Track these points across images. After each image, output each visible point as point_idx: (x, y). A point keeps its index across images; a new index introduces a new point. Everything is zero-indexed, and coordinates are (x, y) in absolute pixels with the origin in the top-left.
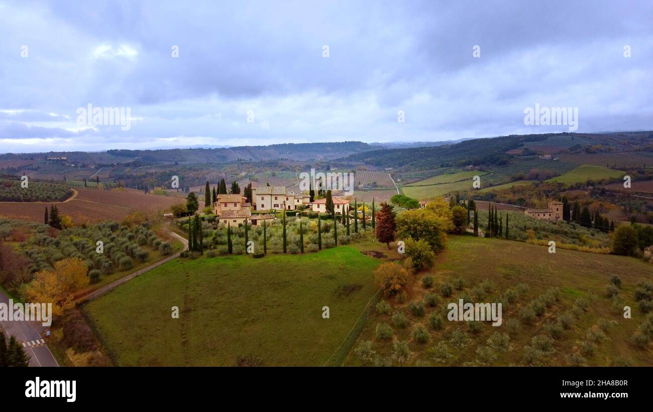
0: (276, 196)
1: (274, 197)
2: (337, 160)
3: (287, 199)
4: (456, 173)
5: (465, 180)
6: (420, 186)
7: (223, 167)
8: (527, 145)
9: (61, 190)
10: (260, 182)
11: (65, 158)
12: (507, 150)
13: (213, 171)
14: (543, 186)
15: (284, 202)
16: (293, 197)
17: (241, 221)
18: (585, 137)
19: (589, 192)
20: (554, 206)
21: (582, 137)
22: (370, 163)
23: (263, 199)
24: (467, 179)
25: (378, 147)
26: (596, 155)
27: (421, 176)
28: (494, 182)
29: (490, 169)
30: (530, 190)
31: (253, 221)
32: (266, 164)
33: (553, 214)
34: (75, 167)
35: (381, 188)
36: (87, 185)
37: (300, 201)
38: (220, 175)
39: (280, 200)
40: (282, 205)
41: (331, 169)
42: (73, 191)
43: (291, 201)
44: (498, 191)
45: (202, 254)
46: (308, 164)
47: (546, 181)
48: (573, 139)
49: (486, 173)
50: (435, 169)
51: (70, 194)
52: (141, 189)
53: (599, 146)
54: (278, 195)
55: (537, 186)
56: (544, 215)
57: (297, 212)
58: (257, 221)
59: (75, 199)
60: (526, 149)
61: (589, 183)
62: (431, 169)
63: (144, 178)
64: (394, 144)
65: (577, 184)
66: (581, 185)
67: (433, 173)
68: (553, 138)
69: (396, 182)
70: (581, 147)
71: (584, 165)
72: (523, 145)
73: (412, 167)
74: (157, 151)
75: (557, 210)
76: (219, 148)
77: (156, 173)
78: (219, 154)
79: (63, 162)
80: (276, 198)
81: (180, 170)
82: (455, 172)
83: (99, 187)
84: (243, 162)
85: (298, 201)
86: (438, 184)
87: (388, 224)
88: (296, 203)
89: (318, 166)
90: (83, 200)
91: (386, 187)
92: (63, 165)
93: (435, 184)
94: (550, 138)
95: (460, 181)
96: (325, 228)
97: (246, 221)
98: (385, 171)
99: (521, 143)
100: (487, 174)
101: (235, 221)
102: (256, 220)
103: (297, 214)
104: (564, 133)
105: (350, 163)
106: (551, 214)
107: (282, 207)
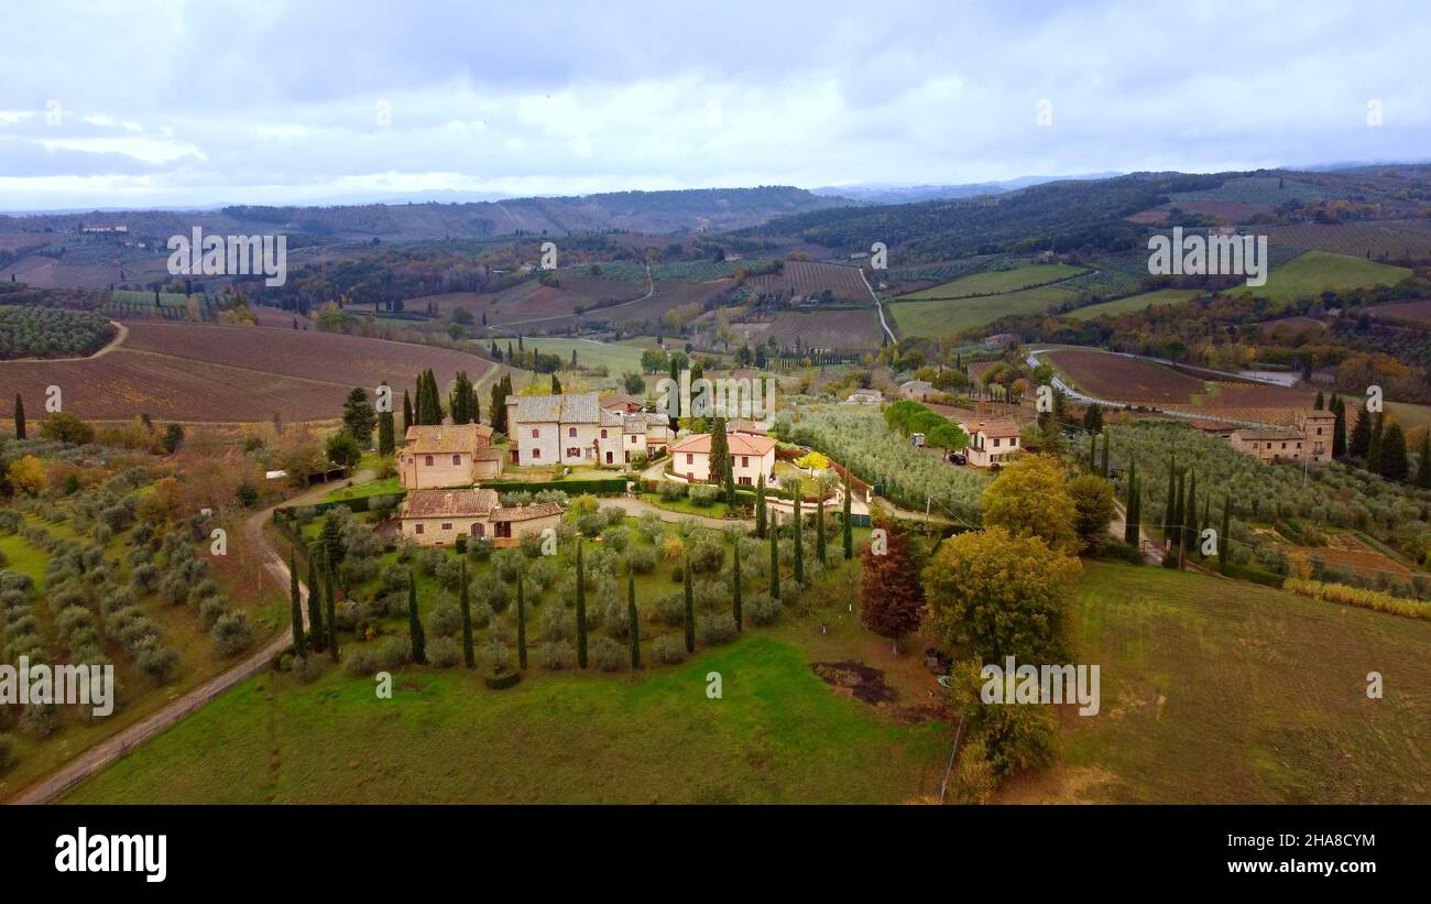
0: (573, 426)
1: (565, 431)
2: (741, 231)
3: (604, 434)
4: (1015, 268)
5: (1035, 286)
6: (932, 299)
7: (481, 249)
8: (1180, 200)
9: (85, 326)
10: (564, 289)
11: (123, 229)
12: (1130, 212)
13: (460, 260)
14: (1220, 307)
15: (596, 442)
16: (620, 430)
17: (463, 527)
18: (1310, 181)
19: (1331, 324)
20: (1312, 422)
21: (1303, 181)
22: (816, 242)
23: (536, 434)
24: (1041, 285)
25: (833, 198)
26: (1338, 226)
27: (933, 275)
28: (1104, 293)
29: (1094, 260)
30: (1188, 317)
31: (498, 525)
32: (578, 243)
33: (1307, 442)
34: (148, 248)
35: (842, 306)
36: (161, 303)
37: (641, 439)
38: (474, 270)
39: (584, 438)
40: (588, 450)
41: (726, 259)
42: (116, 329)
43: (616, 440)
44: (1114, 319)
45: (336, 659)
46: (675, 242)
47: (1227, 292)
48: (1281, 186)
49: (1084, 270)
50: (965, 257)
51: (109, 336)
52: (291, 309)
53: (1342, 204)
54: (577, 423)
55: (1205, 304)
56: (1284, 446)
57: (631, 479)
58: (513, 526)
59: (120, 349)
60: (1175, 211)
61: (1330, 299)
62: (957, 258)
63: (302, 277)
64: (868, 190)
65: (1299, 303)
66: (1310, 305)
67: (962, 267)
68: (1238, 182)
69: (876, 289)
70: (1302, 208)
71: (1313, 254)
72: (1167, 201)
73: (912, 251)
74: (336, 209)
75: (1320, 431)
76: (475, 201)
77: (329, 264)
78: (474, 215)
79: (120, 239)
80: (573, 433)
81: (384, 257)
82: (1012, 266)
83: (189, 308)
84: (527, 236)
85: (634, 440)
86: (974, 296)
87: (898, 584)
88: (628, 445)
89: (698, 247)
90: (138, 352)
91: (853, 302)
92: (119, 244)
93: (968, 297)
94: (1227, 184)
95: (1025, 289)
96: (705, 559)
97: (478, 529)
98: (850, 260)
99: (1162, 196)
100: (1087, 273)
101: (447, 527)
102: (508, 524)
103: (630, 484)
104: (1262, 170)
105: (771, 240)
106: (1303, 443)
107: (589, 456)
